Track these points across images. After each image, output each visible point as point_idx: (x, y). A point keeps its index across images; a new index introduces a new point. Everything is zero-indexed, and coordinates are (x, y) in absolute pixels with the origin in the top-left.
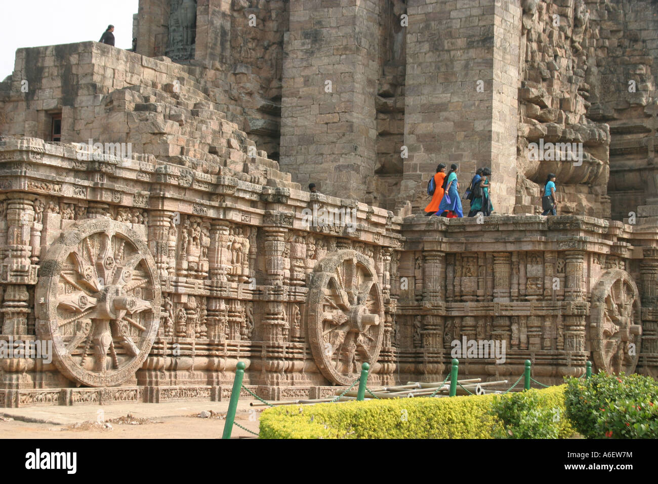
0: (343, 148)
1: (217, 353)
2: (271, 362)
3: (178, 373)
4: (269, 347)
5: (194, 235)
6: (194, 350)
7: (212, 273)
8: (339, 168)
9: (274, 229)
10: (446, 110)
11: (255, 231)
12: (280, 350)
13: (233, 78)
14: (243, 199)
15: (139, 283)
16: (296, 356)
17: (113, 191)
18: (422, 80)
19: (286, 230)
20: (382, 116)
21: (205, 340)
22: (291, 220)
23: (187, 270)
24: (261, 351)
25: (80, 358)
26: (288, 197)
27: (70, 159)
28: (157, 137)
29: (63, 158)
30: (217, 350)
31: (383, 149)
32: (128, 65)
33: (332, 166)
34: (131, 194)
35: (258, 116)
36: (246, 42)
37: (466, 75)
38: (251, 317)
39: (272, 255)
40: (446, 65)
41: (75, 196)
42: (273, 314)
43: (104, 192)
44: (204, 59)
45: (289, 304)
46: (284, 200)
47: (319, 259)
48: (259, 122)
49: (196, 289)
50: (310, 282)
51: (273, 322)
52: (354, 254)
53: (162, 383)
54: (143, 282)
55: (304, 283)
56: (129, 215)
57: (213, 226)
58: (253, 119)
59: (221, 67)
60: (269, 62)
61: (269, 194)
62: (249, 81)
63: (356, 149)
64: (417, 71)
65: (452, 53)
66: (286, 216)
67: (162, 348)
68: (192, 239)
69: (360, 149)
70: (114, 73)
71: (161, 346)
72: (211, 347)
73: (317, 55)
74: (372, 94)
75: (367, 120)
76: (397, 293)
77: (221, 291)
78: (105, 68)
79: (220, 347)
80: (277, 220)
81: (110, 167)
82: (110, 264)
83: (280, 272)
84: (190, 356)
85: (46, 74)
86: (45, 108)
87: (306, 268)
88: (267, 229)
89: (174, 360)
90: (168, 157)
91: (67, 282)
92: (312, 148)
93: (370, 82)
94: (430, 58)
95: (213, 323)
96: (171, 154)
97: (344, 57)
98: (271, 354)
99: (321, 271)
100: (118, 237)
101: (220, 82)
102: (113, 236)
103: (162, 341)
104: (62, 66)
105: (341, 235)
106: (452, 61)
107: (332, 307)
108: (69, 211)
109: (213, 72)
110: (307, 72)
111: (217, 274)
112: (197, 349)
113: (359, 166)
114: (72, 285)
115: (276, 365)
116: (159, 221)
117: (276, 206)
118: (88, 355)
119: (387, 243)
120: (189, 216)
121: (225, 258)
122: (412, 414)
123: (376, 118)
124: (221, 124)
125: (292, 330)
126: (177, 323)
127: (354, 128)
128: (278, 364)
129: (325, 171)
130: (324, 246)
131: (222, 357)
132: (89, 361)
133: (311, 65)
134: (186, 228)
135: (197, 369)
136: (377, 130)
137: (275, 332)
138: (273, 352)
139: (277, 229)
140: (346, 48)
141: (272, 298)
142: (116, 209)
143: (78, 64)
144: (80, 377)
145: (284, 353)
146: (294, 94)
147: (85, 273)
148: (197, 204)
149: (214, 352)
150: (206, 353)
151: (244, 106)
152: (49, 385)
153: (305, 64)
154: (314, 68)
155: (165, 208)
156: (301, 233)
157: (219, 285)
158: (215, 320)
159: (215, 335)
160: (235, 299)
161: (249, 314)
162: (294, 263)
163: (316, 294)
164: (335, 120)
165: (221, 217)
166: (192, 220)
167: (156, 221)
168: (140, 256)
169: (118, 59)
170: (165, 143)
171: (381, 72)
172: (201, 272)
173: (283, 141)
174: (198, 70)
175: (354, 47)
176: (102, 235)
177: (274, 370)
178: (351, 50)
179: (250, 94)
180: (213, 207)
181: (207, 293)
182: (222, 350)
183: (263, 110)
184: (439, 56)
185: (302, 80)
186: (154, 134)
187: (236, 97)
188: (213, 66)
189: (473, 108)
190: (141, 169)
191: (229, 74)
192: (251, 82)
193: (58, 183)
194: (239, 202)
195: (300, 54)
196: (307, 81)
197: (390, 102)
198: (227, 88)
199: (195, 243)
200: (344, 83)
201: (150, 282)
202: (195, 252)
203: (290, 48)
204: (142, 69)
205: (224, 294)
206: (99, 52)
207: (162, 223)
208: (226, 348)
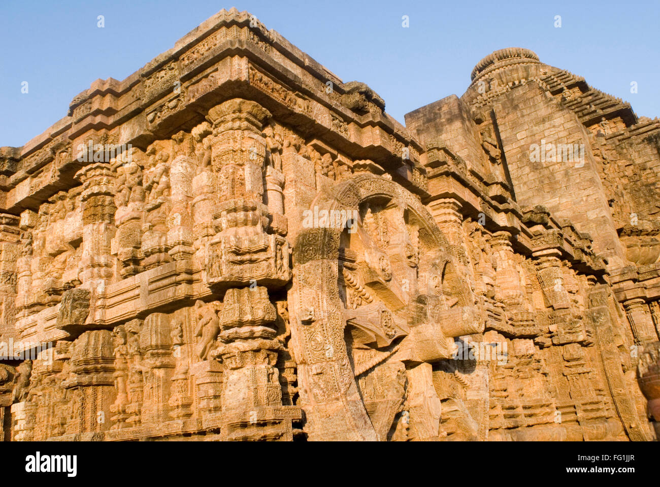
10: (558, 210)
18: (530, 194)
37: (568, 180)
40: (548, 177)
64: (524, 188)
65: (551, 168)
94: (532, 176)
106: (552, 174)
184: (540, 173)
189: (582, 203)
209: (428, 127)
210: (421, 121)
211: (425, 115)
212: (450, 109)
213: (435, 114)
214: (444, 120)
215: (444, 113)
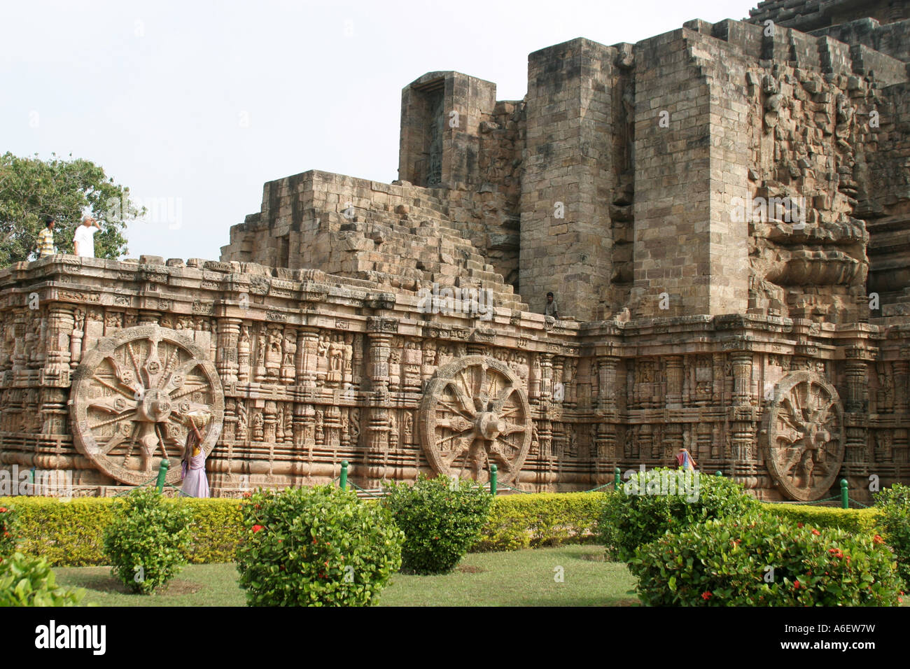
0: (571, 258)
1: (301, 458)
2: (370, 468)
3: (252, 476)
4: (370, 453)
5: (272, 342)
6: (272, 454)
7: (298, 379)
8: (567, 279)
9: (376, 335)
10: (669, 214)
11: (360, 339)
12: (381, 456)
13: (478, 197)
14: (342, 306)
15: (197, 387)
16: (405, 462)
17: (157, 299)
18: (648, 186)
19: (391, 336)
20: (618, 225)
21: (290, 444)
22: (395, 326)
23: (264, 376)
24: (363, 457)
25: (123, 458)
26: (394, 303)
27: (113, 271)
28: (351, 254)
29: (105, 270)
30: (302, 455)
31: (619, 258)
32: (355, 190)
33: (560, 276)
34: (189, 303)
35: (501, 232)
36: (494, 162)
37: (687, 176)
38: (356, 423)
39: (374, 361)
40: (669, 168)
41: (116, 305)
42: (376, 420)
43: (147, 301)
44: (448, 181)
45: (399, 411)
46: (389, 306)
47: (441, 365)
48: (501, 237)
49: (275, 394)
50: (424, 389)
51: (374, 428)
52: (485, 360)
53: (226, 485)
54: (203, 387)
55: (418, 389)
56: (191, 323)
57: (299, 333)
58: (495, 235)
59: (467, 187)
60: (517, 180)
61: (372, 301)
62: (493, 199)
63: (583, 259)
64: (644, 177)
65: (674, 155)
66: (388, 322)
67: (227, 452)
68: (271, 346)
69: (589, 259)
70: (339, 199)
71: (225, 449)
72: (295, 452)
73: (549, 168)
74: (605, 204)
75: (599, 229)
76: (573, 401)
77: (304, 396)
78: (327, 194)
79: (304, 452)
80: (377, 326)
81: (159, 277)
82: (154, 369)
83: (382, 377)
84: (267, 460)
85: (283, 204)
87: (422, 374)
88: (370, 335)
89: (246, 463)
91: (105, 386)
92: (546, 259)
93: (601, 191)
94: (655, 162)
95: (298, 428)
97: (571, 168)
98: (371, 460)
99: (437, 377)
100: (165, 343)
101: (463, 201)
102: (159, 343)
103: (225, 444)
104: (293, 195)
105: (467, 340)
106: (674, 163)
107: (454, 414)
108: (114, 319)
109: (457, 192)
110: (541, 186)
111: (303, 380)
112: (275, 453)
113: (588, 276)
114: (113, 389)
115: (375, 471)
116: (226, 328)
117: (381, 312)
118: (132, 455)
120: (266, 323)
121: (313, 365)
123: (612, 227)
124: (440, 241)
125: (402, 437)
126: (253, 428)
127: (582, 239)
128: (378, 470)
129: (556, 282)
130: (448, 352)
131: (307, 461)
132: (134, 461)
133: (544, 179)
134: (262, 334)
135: (275, 472)
136: (613, 239)
137: (377, 438)
138: (374, 458)
139: (378, 335)
140: (572, 159)
141: (373, 404)
142: (166, 317)
143: (303, 192)
144: (118, 477)
145: (386, 459)
146: (531, 209)
147: (123, 377)
148: (271, 311)
149: (297, 457)
150: (290, 457)
151: (486, 223)
152: (88, 482)
153: (539, 178)
154: (547, 181)
155: (227, 315)
156: (413, 339)
157: (303, 390)
158: (301, 425)
159: (300, 440)
160: (332, 406)
161: (354, 420)
162: (407, 369)
163: (428, 400)
164: (564, 231)
165: (304, 323)
166: (270, 327)
167: (223, 328)
168: (196, 361)
169: (343, 185)
170: (356, 260)
171: (616, 181)
172: (286, 378)
173: (523, 255)
174: (441, 192)
175: (579, 158)
176: (147, 341)
177: (375, 476)
178: (576, 161)
179: (494, 211)
180: (295, 314)
181: (292, 398)
182: (307, 455)
183: (506, 226)
184: (663, 160)
185: (537, 193)
186: (349, 251)
187: (480, 215)
188: (457, 187)
189: (693, 210)
190: (204, 278)
191: (474, 193)
192: (495, 199)
193: (95, 293)
194: (339, 309)
195: (535, 168)
196: (541, 195)
197: (624, 210)
198: (470, 207)
199: (275, 349)
200: (571, 193)
201: (210, 387)
202: (275, 359)
203: (527, 164)
204: (372, 193)
205: (308, 400)
206: (321, 179)
207: (228, 330)
208: (311, 453)
209: (548, 78)
210: (543, 68)
211: (548, 60)
212: (573, 57)
213: (558, 61)
214: (564, 72)
215: (567, 63)
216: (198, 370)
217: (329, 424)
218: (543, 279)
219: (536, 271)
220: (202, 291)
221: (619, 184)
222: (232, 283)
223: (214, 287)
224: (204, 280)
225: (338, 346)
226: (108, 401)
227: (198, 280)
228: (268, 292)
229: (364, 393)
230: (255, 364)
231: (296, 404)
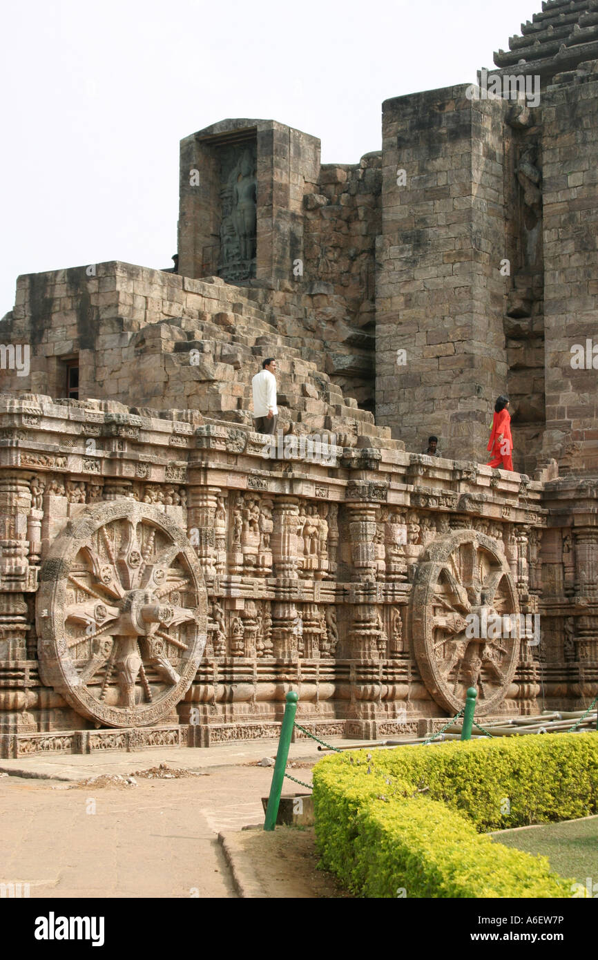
0: (461, 390)
1: (288, 677)
2: (363, 687)
3: (235, 705)
4: (359, 666)
5: (250, 518)
6: (255, 674)
7: (277, 568)
8: (457, 418)
9: (361, 505)
11: (335, 509)
12: (375, 670)
13: (308, 301)
14: (317, 466)
15: (176, 585)
16: (398, 677)
17: (136, 462)
18: (566, 292)
19: (378, 506)
20: (514, 344)
21: (270, 659)
22: (384, 492)
23: (243, 565)
24: (349, 673)
25: (100, 689)
26: (379, 461)
27: (77, 423)
28: (205, 386)
29: (68, 421)
30: (288, 673)
31: (517, 389)
32: (165, 290)
33: (446, 415)
34: (162, 466)
35: (345, 351)
36: (324, 252)
38: (334, 626)
39: (359, 541)
41: (85, 472)
42: (364, 622)
43: (124, 465)
44: (269, 277)
45: (385, 607)
46: (374, 465)
47: (426, 544)
48: (346, 359)
49: (256, 590)
50: (414, 576)
51: (363, 632)
52: (474, 535)
53: (212, 719)
54: (181, 584)
55: (405, 577)
56: (161, 494)
57: (276, 504)
58: (338, 355)
59: (293, 287)
60: (358, 277)
61: (353, 459)
62: (330, 304)
63: (478, 391)
64: (560, 280)
66: (377, 488)
67: (211, 673)
68: (247, 524)
69: (485, 391)
70: (147, 303)
71: (209, 669)
72: (279, 669)
73: (421, 264)
74: (498, 315)
75: (493, 350)
76: (540, 587)
77: (289, 592)
78: (133, 296)
79: (292, 669)
80: (364, 493)
81: (131, 431)
82: (136, 561)
83: (371, 563)
84: (250, 682)
85: (57, 308)
86: (57, 353)
87: (407, 557)
88: (351, 505)
89: (228, 687)
90: (220, 412)
91: (78, 588)
92: (419, 391)
93: (495, 298)
94: (576, 261)
95: (281, 637)
96: (224, 408)
97: (457, 265)
98: (362, 676)
99: (429, 560)
100: (145, 525)
101: (292, 307)
102: (139, 523)
103: (210, 662)
104: (77, 296)
105: (455, 509)
107: (446, 609)
108: (78, 491)
109: (281, 294)
110: (408, 289)
111: (283, 570)
112: (259, 672)
113: (484, 414)
114: (86, 592)
115: (369, 691)
116: (202, 500)
117: (362, 474)
118: (110, 684)
119: (520, 518)
120: (243, 492)
121: (294, 548)
122: (536, 757)
123: (506, 347)
124: (293, 365)
125: (391, 643)
126: (231, 639)
127: (476, 363)
128: (373, 690)
129: (437, 422)
130: (431, 526)
131: (294, 682)
132: (111, 692)
133: (414, 279)
134: (239, 508)
135: (261, 699)
136: (507, 363)
137: (367, 646)
138: (365, 673)
139: (365, 505)
140: (460, 254)
141: (361, 600)
142: (142, 487)
143: (98, 293)
144: (100, 715)
145: (381, 674)
146: (392, 319)
147: (102, 574)
148: (253, 475)
149: (283, 676)
150: (273, 677)
151: (324, 338)
152: (59, 727)
153: (405, 277)
154: (418, 283)
155: (209, 483)
156: (398, 509)
157: (287, 584)
158: (284, 632)
159: (284, 653)
160: (311, 603)
161: (331, 622)
162: (391, 550)
163: (423, 592)
164: (449, 352)
165: (287, 492)
166: (248, 497)
167: (198, 500)
168: (177, 548)
169: (151, 283)
170: (216, 394)
171: (510, 285)
172: (263, 567)
173: (380, 384)
174: (261, 292)
175: (470, 252)
176: (123, 522)
177: (368, 697)
178: (467, 256)
179: (333, 322)
180: (276, 479)
181: (272, 595)
182: (294, 673)
183: (351, 343)
184: (589, 258)
185: (402, 299)
186: (201, 382)
187: (314, 327)
188: (281, 286)
190: (174, 432)
191: (304, 296)
192: (334, 306)
193: (62, 455)
194: (312, 470)
195: (398, 264)
196: (409, 301)
197: (524, 324)
198: (301, 316)
199: (252, 528)
200: (459, 301)
201: (192, 584)
202: (253, 541)
203: (384, 257)
204: (184, 295)
205: (295, 596)
206: (126, 275)
207: (205, 504)
208: (300, 669)
209: (417, 138)
210: (408, 123)
211: (416, 112)
212: (457, 110)
213: (433, 115)
214: (444, 131)
215: (448, 118)
216: (179, 561)
217: (310, 629)
218: (417, 418)
219: (403, 407)
220: (170, 449)
221: (514, 287)
222: (208, 437)
223: (182, 444)
224: (175, 434)
225: (314, 520)
226: (86, 609)
227: (167, 434)
228: (244, 450)
229: (347, 585)
230: (231, 550)
231: (274, 603)
